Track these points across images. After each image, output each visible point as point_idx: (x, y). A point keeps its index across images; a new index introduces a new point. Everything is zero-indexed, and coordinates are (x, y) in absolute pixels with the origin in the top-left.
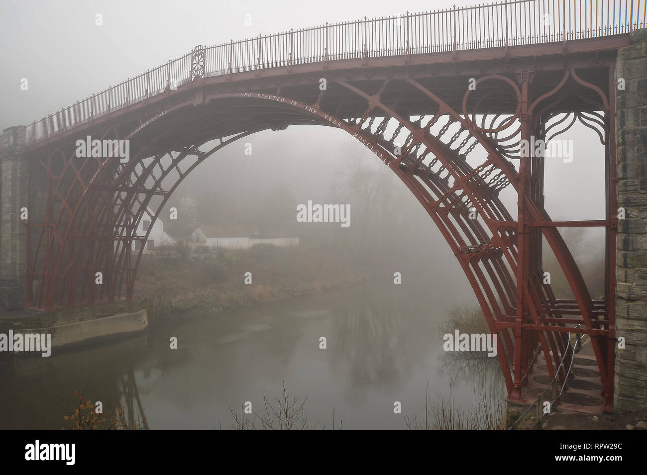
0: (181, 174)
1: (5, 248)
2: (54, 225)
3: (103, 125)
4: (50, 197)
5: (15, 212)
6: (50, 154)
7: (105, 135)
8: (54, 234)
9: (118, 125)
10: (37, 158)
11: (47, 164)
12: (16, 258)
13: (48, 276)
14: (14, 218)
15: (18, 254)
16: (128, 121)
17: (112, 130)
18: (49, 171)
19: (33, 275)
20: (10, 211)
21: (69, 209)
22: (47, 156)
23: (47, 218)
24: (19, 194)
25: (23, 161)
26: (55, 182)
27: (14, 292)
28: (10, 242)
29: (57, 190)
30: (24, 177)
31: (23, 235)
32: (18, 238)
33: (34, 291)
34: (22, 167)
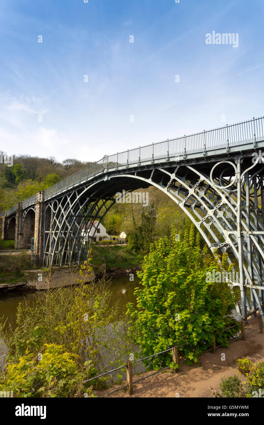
0: (107, 209)
1: (35, 242)
2: (54, 232)
3: (71, 190)
4: (52, 220)
5: (40, 226)
6: (53, 202)
7: (72, 194)
8: (53, 236)
9: (77, 189)
10: (48, 204)
11: (51, 206)
12: (39, 246)
13: (51, 254)
14: (39, 229)
15: (40, 244)
16: (80, 188)
17: (75, 192)
18: (52, 209)
19: (45, 253)
20: (38, 226)
21: (59, 225)
22: (52, 203)
23: (51, 229)
24: (41, 219)
25: (43, 205)
26: (54, 214)
27: (38, 260)
28: (37, 239)
29: (55, 217)
30: (43, 212)
31: (42, 236)
32: (40, 237)
33: (46, 260)
34: (43, 208)
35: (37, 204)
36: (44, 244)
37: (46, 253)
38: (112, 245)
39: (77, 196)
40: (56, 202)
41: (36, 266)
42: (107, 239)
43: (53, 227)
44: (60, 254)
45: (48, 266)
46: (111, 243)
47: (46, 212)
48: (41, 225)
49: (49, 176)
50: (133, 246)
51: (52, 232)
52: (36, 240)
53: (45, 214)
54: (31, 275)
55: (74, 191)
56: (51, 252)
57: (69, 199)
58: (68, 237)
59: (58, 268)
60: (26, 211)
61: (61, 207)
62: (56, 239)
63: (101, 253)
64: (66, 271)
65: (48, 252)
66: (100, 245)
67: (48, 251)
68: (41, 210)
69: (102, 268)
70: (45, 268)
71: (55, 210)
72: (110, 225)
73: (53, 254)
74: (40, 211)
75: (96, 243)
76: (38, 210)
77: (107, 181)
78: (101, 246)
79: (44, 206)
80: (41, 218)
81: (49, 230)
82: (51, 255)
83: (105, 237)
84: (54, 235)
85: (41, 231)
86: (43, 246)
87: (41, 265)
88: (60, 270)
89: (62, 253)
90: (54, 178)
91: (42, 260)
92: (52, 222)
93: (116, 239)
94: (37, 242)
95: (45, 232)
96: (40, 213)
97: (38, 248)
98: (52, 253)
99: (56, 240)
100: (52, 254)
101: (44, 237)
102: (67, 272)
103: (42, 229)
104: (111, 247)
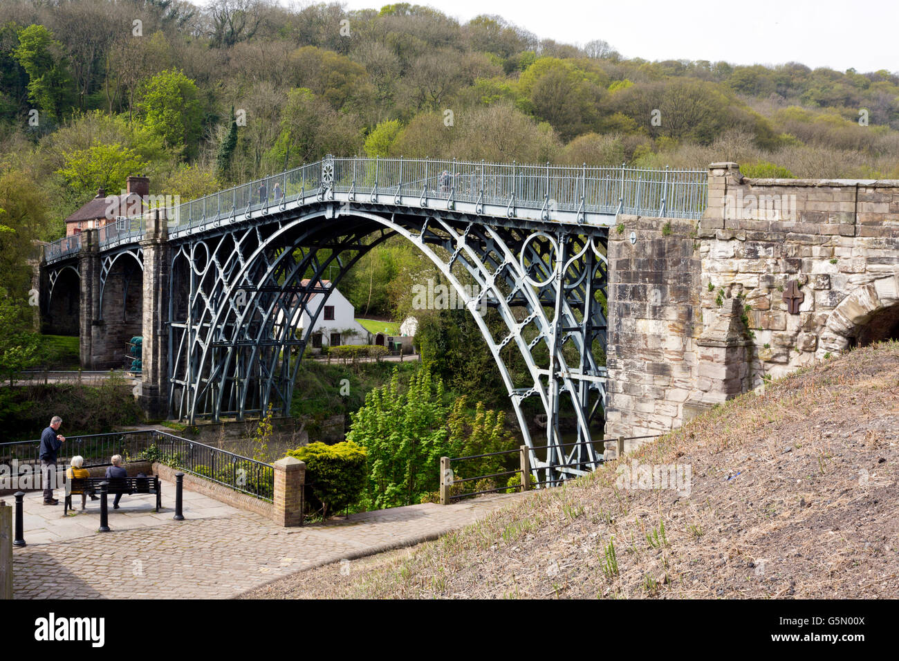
0: (342, 268)
1: (146, 351)
2: (197, 328)
3: (244, 223)
4: (193, 295)
5: (157, 309)
6: (193, 245)
7: (247, 234)
8: (197, 338)
9: (259, 225)
10: (179, 247)
11: (189, 255)
12: (157, 363)
13: (190, 386)
14: (155, 317)
15: (159, 357)
16: (268, 223)
17: (254, 231)
18: (192, 264)
19: (175, 383)
20: (152, 307)
21: (212, 311)
22: (190, 247)
23: (189, 319)
24: (161, 288)
25: (165, 250)
26: (198, 278)
27: (155, 401)
28: (151, 344)
29: (200, 288)
30: (165, 270)
31: (165, 336)
32: (160, 340)
33: (176, 403)
34: (164, 257)
35: (149, 245)
36: (171, 357)
37: (178, 381)
38: (369, 361)
39: (260, 243)
40: (200, 248)
41: (151, 417)
42: (356, 337)
43: (196, 313)
44: (216, 386)
45: (183, 417)
46: (365, 353)
47: (174, 269)
48: (160, 305)
49: (155, 81)
50: (433, 365)
51: (194, 327)
52: (149, 346)
53: (172, 276)
54: (139, 438)
55: (251, 228)
56: (191, 382)
57: (237, 245)
58: (236, 341)
59: (209, 422)
60: (113, 258)
61: (217, 264)
62: (203, 348)
63: (333, 384)
64: (231, 433)
65: (182, 380)
66: (331, 357)
67: (181, 375)
68: (159, 265)
69: (333, 428)
70: (175, 421)
71: (200, 267)
72: (375, 283)
73: (196, 386)
74: (157, 268)
75: (320, 349)
76: (152, 262)
77: (333, 219)
78: (335, 362)
79: (169, 252)
80: (160, 285)
81: (183, 321)
82: (192, 390)
83: (349, 333)
84: (197, 336)
85: (162, 322)
86: (167, 364)
87: (162, 412)
88: (215, 427)
89: (221, 385)
90: (176, 90)
91: (166, 401)
92: (192, 301)
93: (386, 339)
94: (150, 351)
95: (173, 325)
96: (156, 273)
97: (153, 369)
98: (195, 383)
99: (205, 349)
100: (193, 385)
101: (169, 339)
102: (233, 436)
103: (165, 318)
104: (366, 365)
